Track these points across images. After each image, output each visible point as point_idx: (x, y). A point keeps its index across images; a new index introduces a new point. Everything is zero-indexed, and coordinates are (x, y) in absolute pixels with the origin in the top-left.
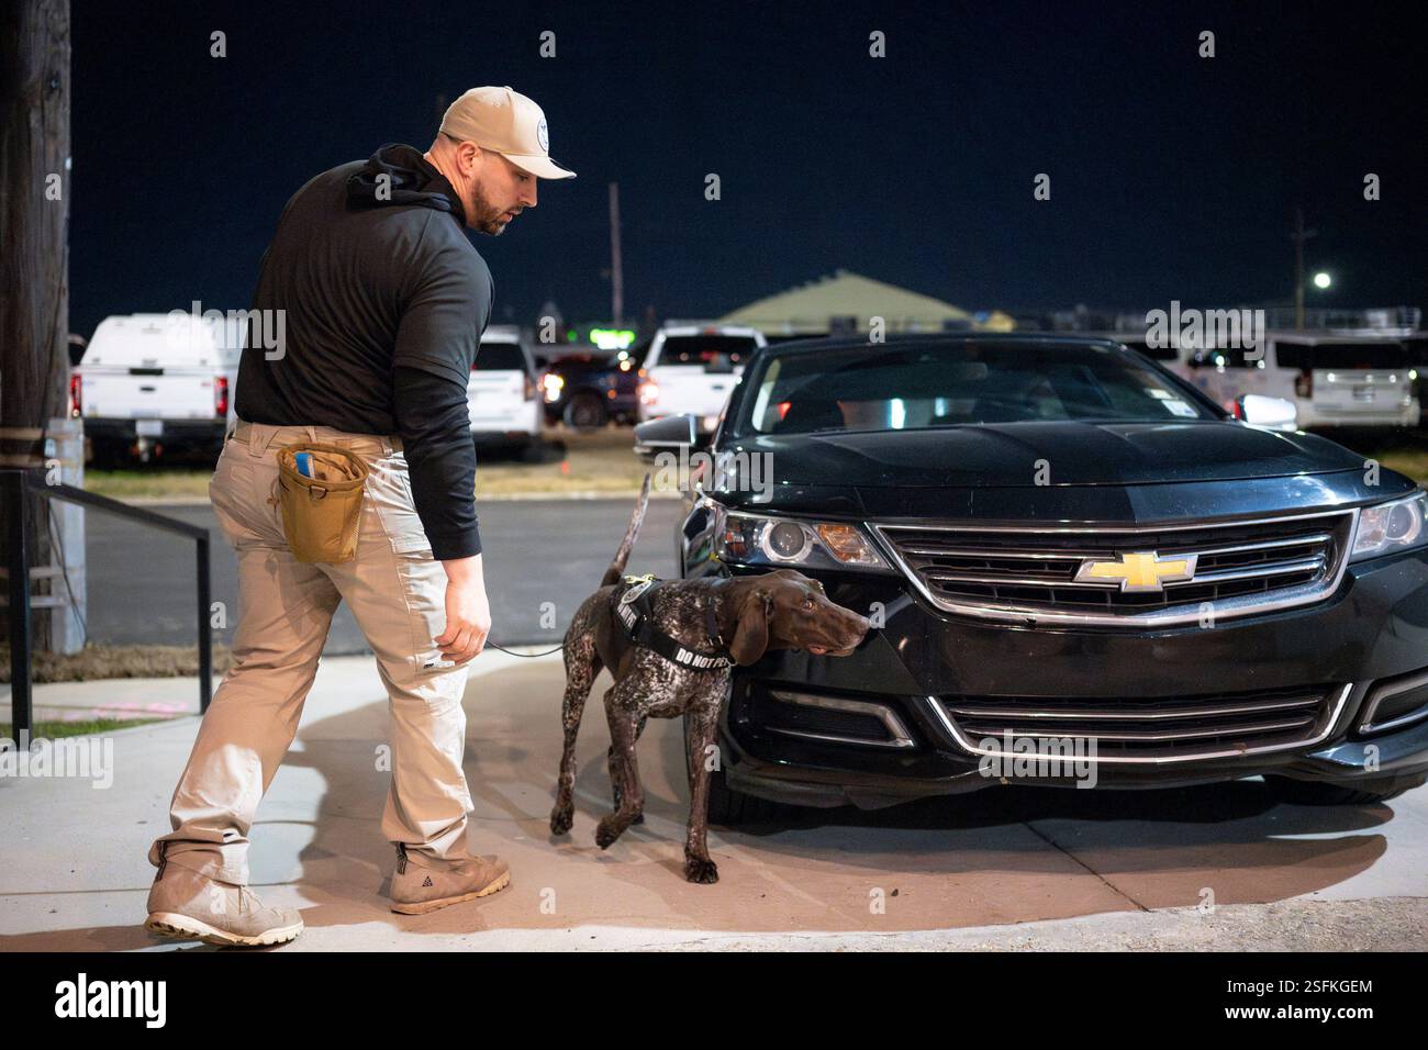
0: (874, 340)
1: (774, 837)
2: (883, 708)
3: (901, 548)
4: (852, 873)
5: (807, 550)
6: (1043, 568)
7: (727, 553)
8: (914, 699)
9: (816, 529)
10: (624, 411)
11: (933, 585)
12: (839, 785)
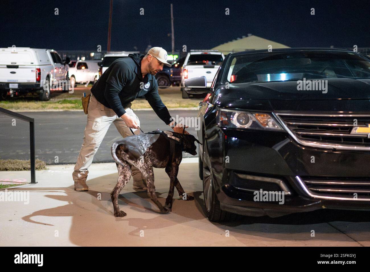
0: (269, 51)
1: (237, 227)
2: (279, 180)
3: (286, 122)
4: (265, 240)
5: (250, 123)
6: (339, 129)
7: (221, 124)
8: (291, 177)
9: (254, 115)
10: (176, 81)
11: (298, 135)
12: (262, 209)
